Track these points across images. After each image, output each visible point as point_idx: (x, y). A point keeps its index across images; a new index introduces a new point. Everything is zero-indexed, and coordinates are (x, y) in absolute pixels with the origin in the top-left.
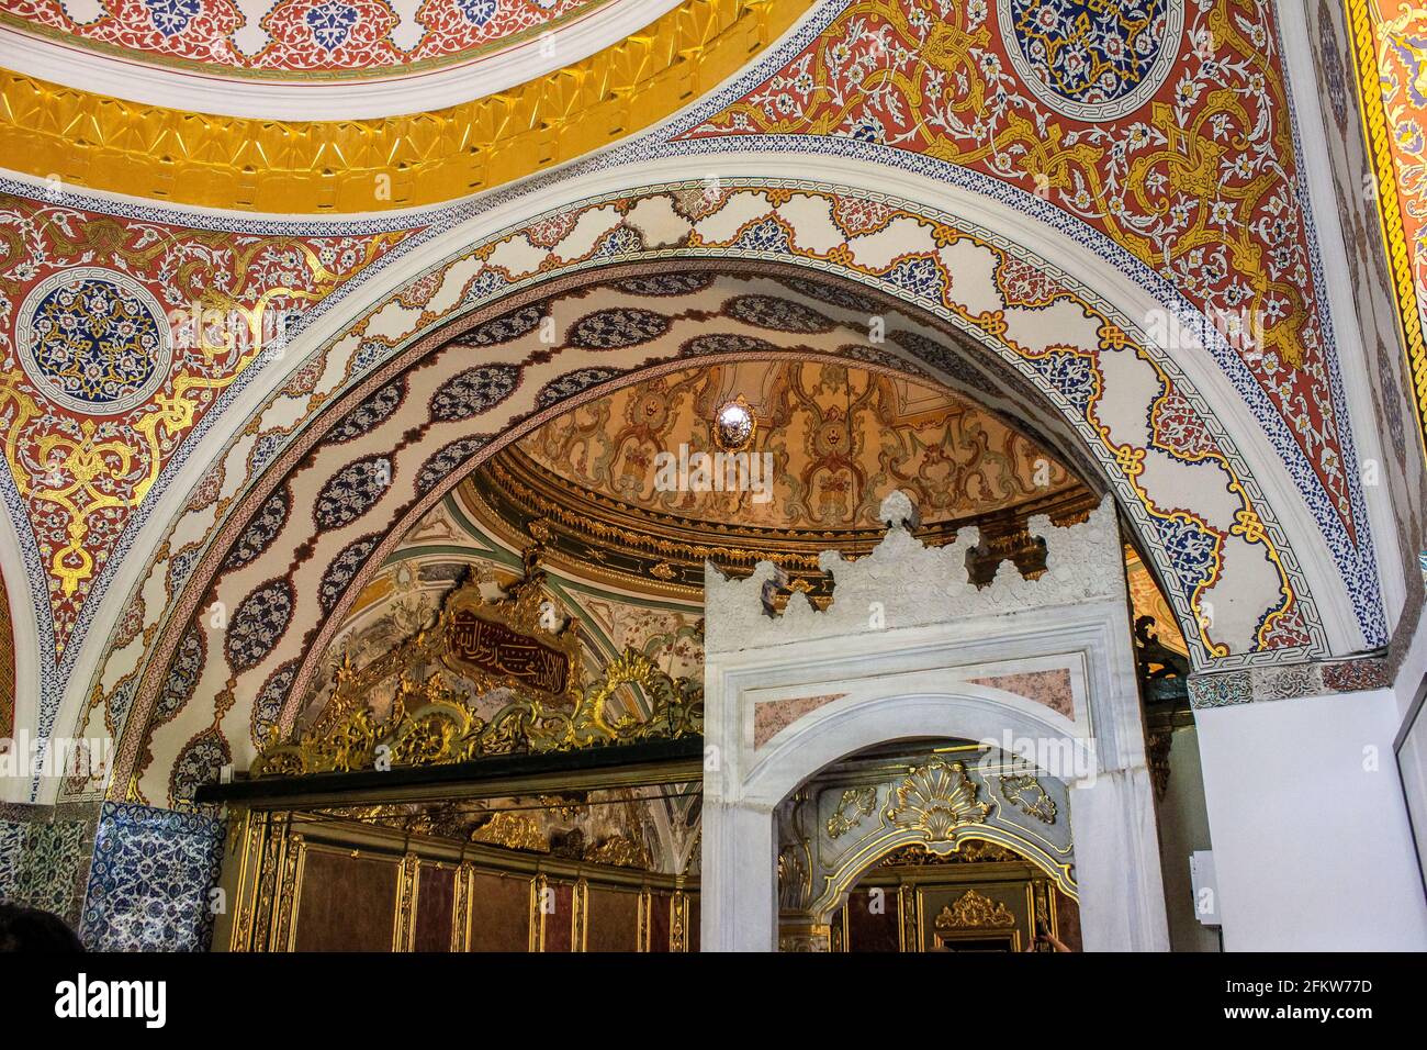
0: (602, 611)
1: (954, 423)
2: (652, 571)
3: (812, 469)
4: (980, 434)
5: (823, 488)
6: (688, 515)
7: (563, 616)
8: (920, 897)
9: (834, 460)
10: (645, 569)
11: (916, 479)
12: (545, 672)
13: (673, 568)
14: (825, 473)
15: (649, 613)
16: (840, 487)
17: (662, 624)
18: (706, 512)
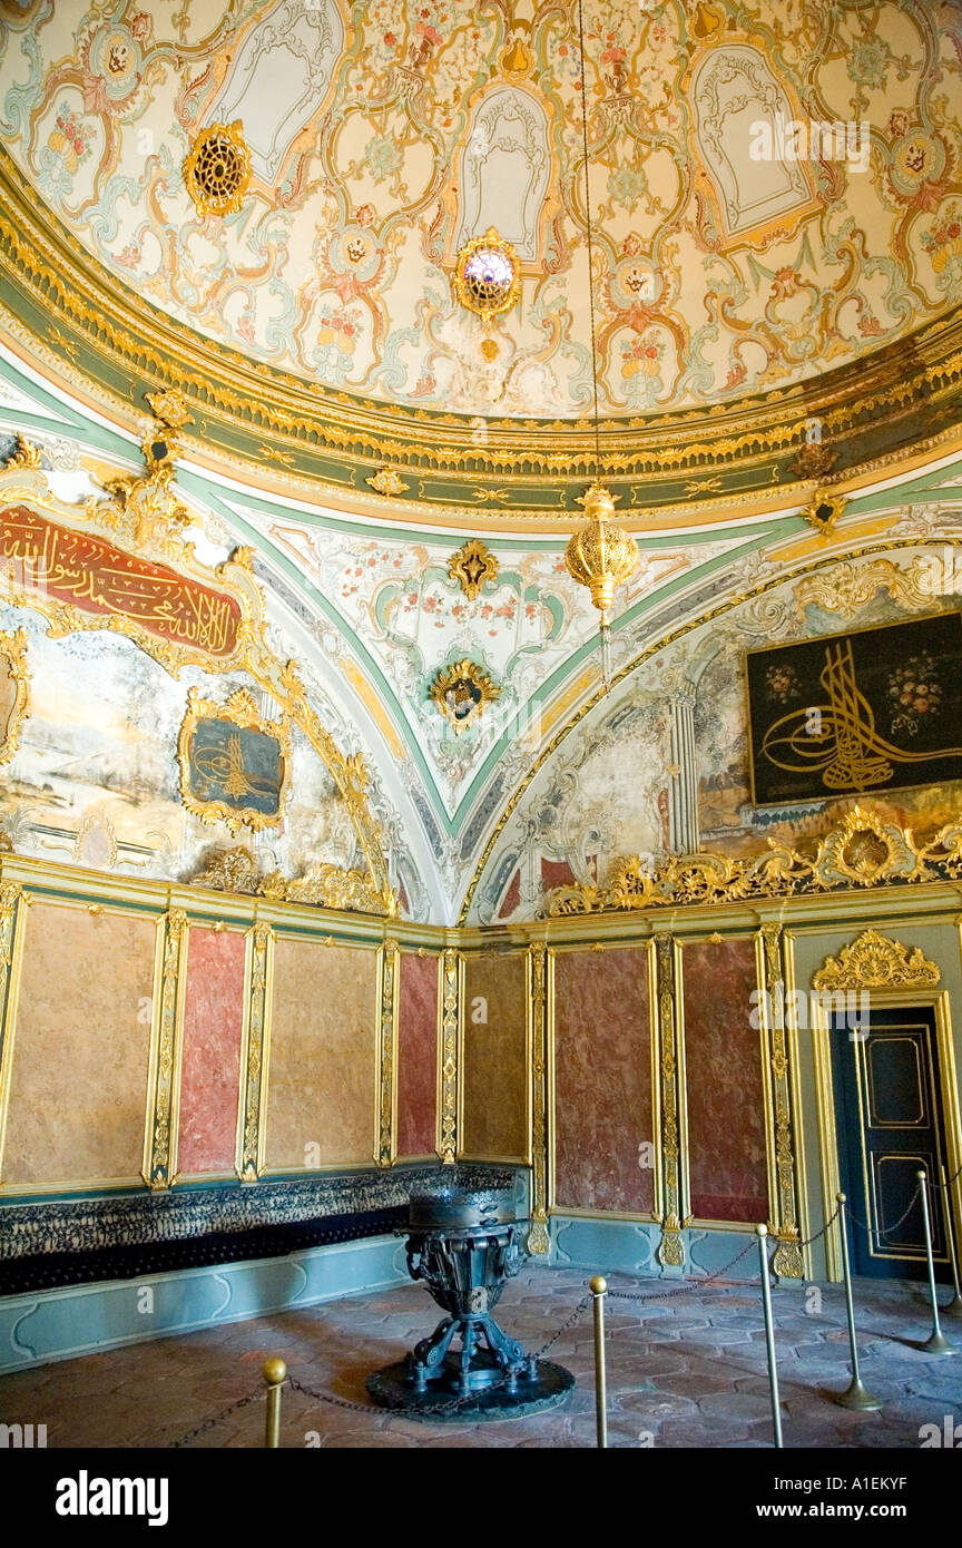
0: (298, 541)
1: (813, 227)
2: (370, 481)
3: (608, 331)
4: (853, 235)
5: (625, 356)
6: (424, 404)
7: (226, 541)
8: (789, 944)
9: (639, 315)
10: (362, 481)
11: (761, 326)
12: (193, 619)
13: (403, 478)
14: (626, 334)
15: (373, 546)
16: (652, 353)
17: (397, 564)
18: (454, 401)
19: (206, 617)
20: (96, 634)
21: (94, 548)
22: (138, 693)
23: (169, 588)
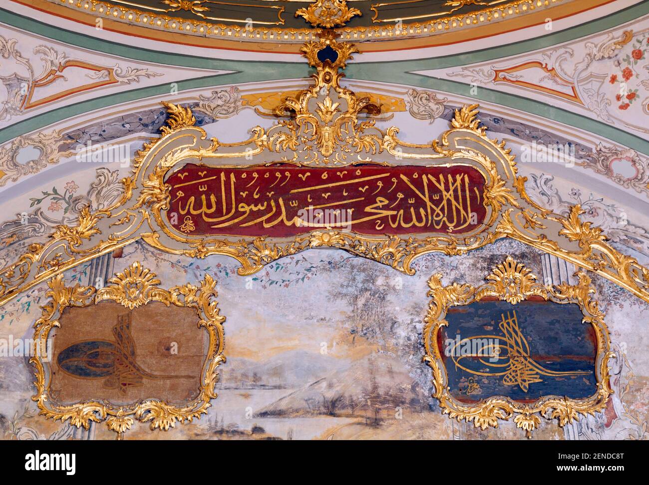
19: (436, 197)
20: (298, 256)
21: (278, 175)
22: (361, 302)
23: (380, 184)
